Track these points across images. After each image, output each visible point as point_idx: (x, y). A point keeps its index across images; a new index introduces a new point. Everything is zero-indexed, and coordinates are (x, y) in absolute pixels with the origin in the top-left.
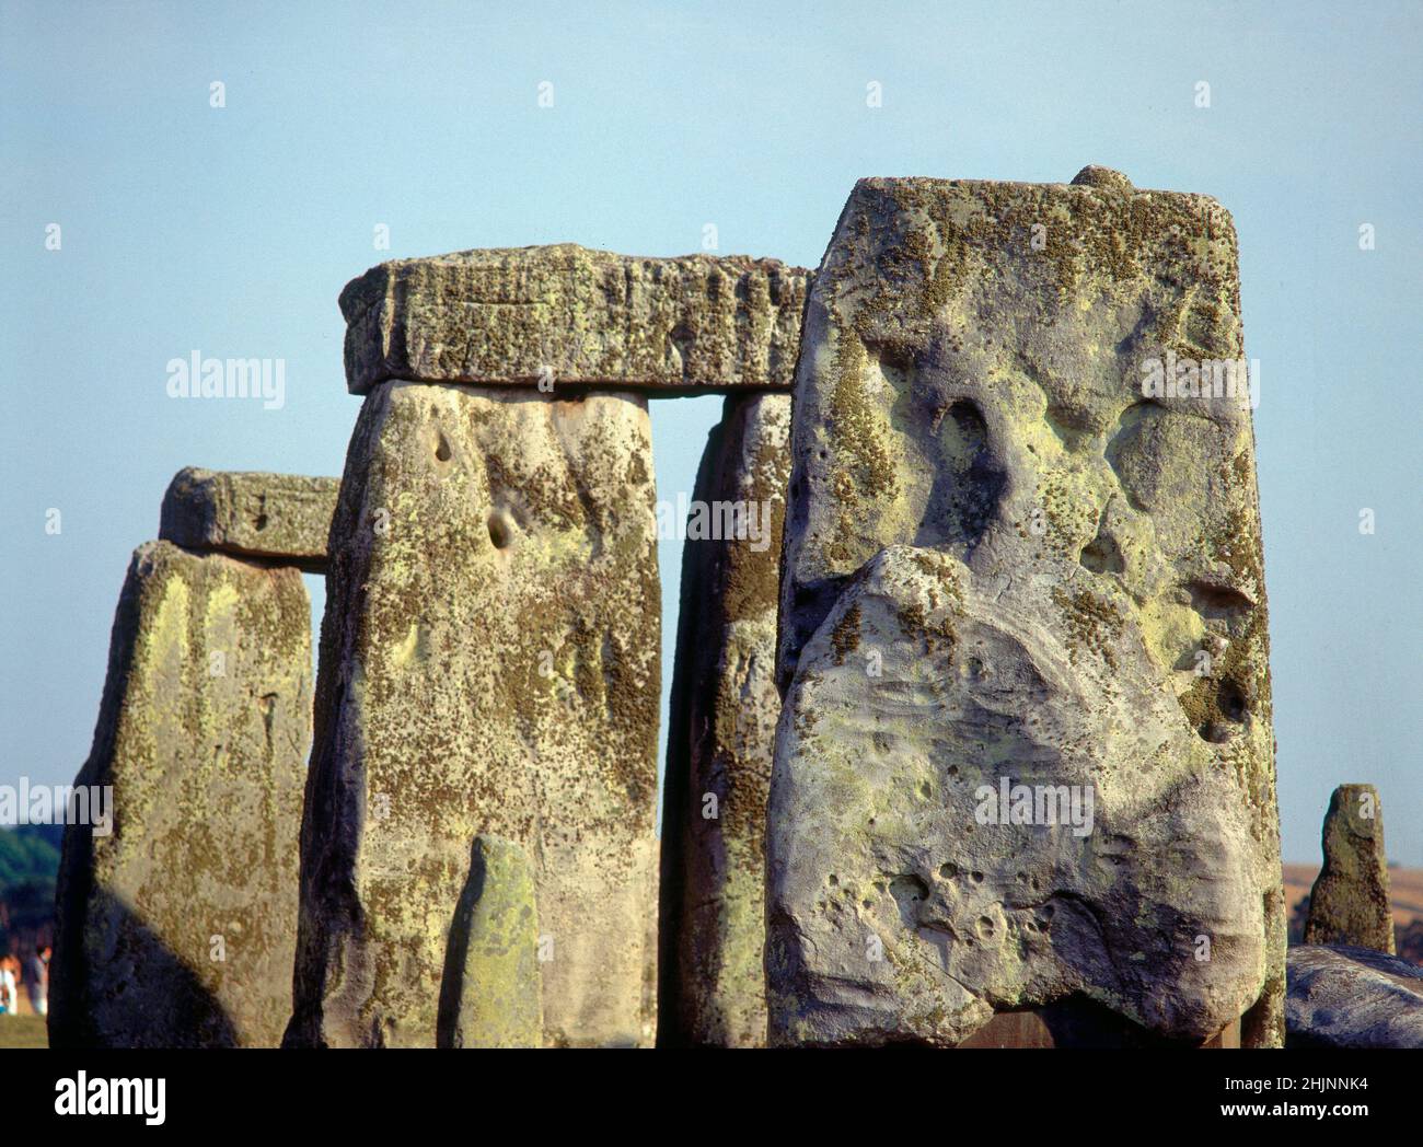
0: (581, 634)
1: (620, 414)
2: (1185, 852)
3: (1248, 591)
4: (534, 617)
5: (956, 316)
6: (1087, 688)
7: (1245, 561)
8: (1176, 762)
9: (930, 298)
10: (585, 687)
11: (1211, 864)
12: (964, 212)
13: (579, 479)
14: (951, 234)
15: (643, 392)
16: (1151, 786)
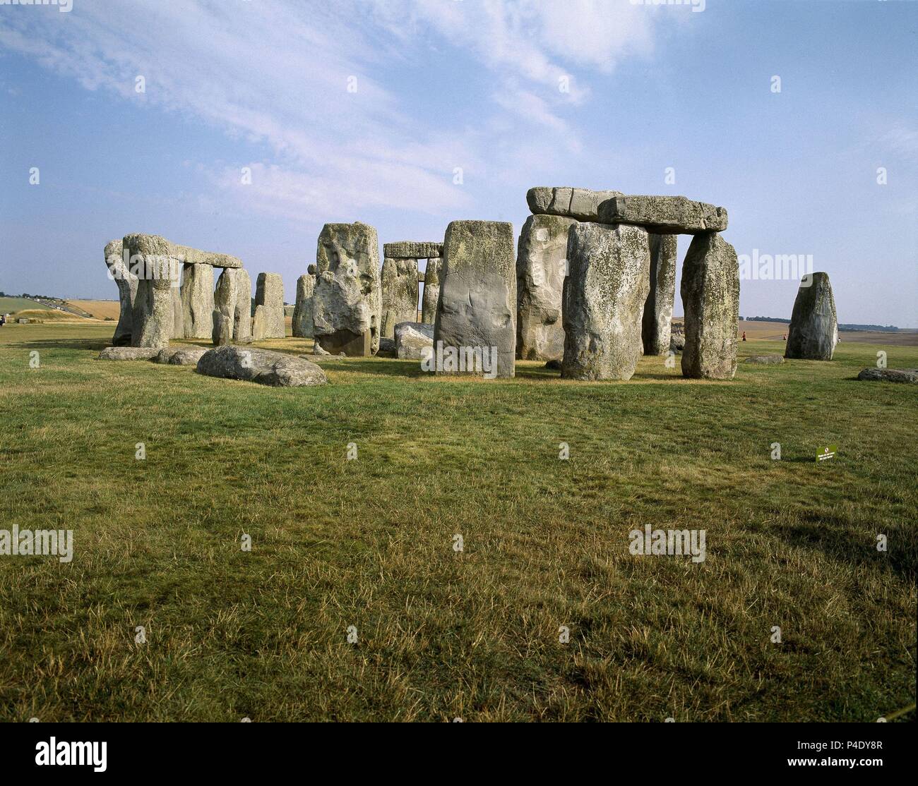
0: (407, 287)
1: (412, 262)
2: (357, 311)
3: (371, 276)
4: (402, 285)
5: (335, 241)
6: (346, 289)
7: (370, 272)
8: (358, 298)
9: (331, 238)
10: (408, 293)
11: (360, 312)
12: (336, 227)
13: (408, 269)
14: (334, 230)
15: (416, 258)
16: (355, 302)
